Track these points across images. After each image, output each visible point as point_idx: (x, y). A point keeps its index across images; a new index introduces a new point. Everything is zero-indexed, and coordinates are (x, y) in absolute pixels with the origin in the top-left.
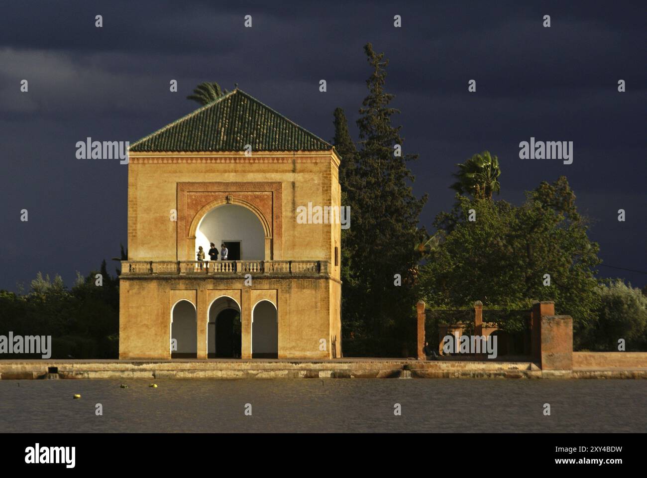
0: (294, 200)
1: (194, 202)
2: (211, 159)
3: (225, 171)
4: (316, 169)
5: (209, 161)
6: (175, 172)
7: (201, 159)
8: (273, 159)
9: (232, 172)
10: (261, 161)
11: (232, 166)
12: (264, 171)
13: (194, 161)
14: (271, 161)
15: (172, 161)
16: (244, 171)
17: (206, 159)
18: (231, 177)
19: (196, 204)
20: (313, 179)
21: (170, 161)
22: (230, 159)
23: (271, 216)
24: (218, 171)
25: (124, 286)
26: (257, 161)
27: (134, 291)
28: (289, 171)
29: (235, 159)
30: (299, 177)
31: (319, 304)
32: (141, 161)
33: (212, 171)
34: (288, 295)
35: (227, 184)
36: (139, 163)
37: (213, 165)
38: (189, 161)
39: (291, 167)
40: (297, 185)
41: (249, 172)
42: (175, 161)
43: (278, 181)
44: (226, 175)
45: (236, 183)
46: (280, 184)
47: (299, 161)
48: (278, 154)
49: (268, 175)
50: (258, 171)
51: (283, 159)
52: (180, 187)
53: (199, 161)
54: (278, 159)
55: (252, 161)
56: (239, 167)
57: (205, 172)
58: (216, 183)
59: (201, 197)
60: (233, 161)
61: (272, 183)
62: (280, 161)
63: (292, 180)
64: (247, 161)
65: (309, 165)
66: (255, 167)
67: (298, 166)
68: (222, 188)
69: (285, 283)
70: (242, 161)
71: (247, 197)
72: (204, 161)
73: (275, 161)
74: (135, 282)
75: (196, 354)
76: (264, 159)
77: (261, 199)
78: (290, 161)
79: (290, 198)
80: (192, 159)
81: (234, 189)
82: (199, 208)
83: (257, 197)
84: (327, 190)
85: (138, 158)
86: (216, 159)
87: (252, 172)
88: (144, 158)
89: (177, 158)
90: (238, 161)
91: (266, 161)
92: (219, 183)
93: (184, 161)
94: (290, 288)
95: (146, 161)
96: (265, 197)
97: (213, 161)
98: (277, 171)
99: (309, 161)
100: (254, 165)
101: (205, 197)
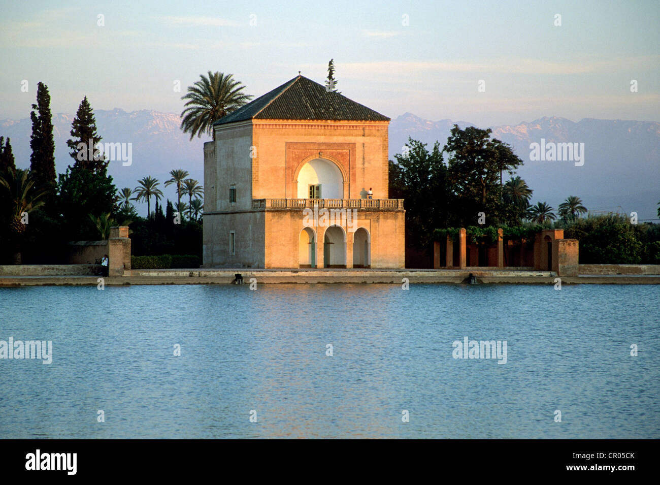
0: (364, 156)
1: (297, 156)
2: (309, 126)
3: (318, 135)
4: (378, 134)
5: (307, 127)
6: (284, 135)
7: (302, 125)
8: (350, 126)
9: (323, 135)
10: (342, 128)
11: (322, 131)
12: (344, 135)
13: (297, 127)
14: (348, 128)
15: (283, 126)
16: (331, 135)
17: (305, 125)
18: (322, 139)
19: (299, 158)
20: (376, 141)
21: (281, 127)
22: (321, 126)
23: (348, 167)
24: (313, 135)
25: (268, 216)
26: (339, 128)
27: (275, 220)
28: (360, 136)
29: (325, 126)
30: (367, 140)
31: (398, 230)
32: (261, 127)
33: (309, 134)
34: (377, 224)
35: (319, 144)
36: (260, 128)
37: (310, 130)
38: (294, 127)
39: (361, 132)
40: (365, 145)
41: (334, 135)
42: (284, 127)
43: (353, 142)
44: (319, 137)
45: (325, 143)
46: (355, 144)
47: (367, 128)
48: (354, 123)
49: (347, 138)
50: (339, 135)
51: (356, 126)
52: (289, 145)
53: (300, 127)
54: (353, 127)
55: (336, 128)
56: (327, 132)
57: (305, 135)
58: (312, 143)
59: (302, 152)
60: (323, 128)
61: (349, 143)
62: (355, 128)
63: (362, 142)
64: (333, 128)
65: (374, 131)
66: (338, 131)
67: (367, 132)
68: (316, 147)
69: (375, 215)
70: (329, 128)
71: (332, 153)
72: (304, 127)
73: (351, 128)
74: (275, 213)
75: (316, 266)
76: (343, 126)
77: (342, 155)
78: (361, 128)
79: (361, 155)
80: (296, 125)
81: (323, 147)
82: (300, 161)
83: (340, 153)
84: (385, 150)
85: (259, 125)
86: (312, 126)
87: (336, 135)
88: (263, 125)
89: (286, 125)
90: (326, 128)
91: (345, 128)
92: (314, 143)
93: (291, 127)
94: (379, 219)
95: (265, 127)
96: (345, 153)
97: (310, 127)
98: (352, 135)
99: (373, 128)
100: (337, 130)
101: (305, 153)
